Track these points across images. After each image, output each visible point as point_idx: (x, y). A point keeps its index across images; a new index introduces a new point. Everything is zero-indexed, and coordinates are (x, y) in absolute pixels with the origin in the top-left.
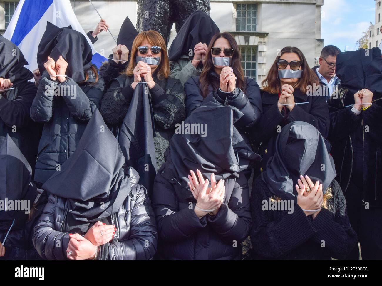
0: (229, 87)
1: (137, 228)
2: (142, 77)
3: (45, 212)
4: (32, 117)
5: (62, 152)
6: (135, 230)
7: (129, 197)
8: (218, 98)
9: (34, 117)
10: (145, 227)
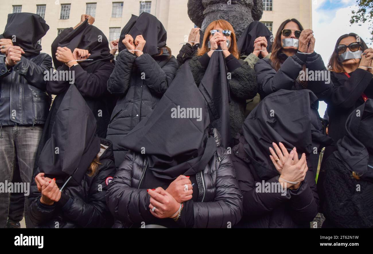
0: (310, 47)
1: (222, 190)
2: (219, 45)
3: (121, 169)
4: (109, 89)
5: (133, 116)
6: (220, 192)
7: (215, 156)
8: (297, 59)
9: (110, 89)
10: (232, 189)
